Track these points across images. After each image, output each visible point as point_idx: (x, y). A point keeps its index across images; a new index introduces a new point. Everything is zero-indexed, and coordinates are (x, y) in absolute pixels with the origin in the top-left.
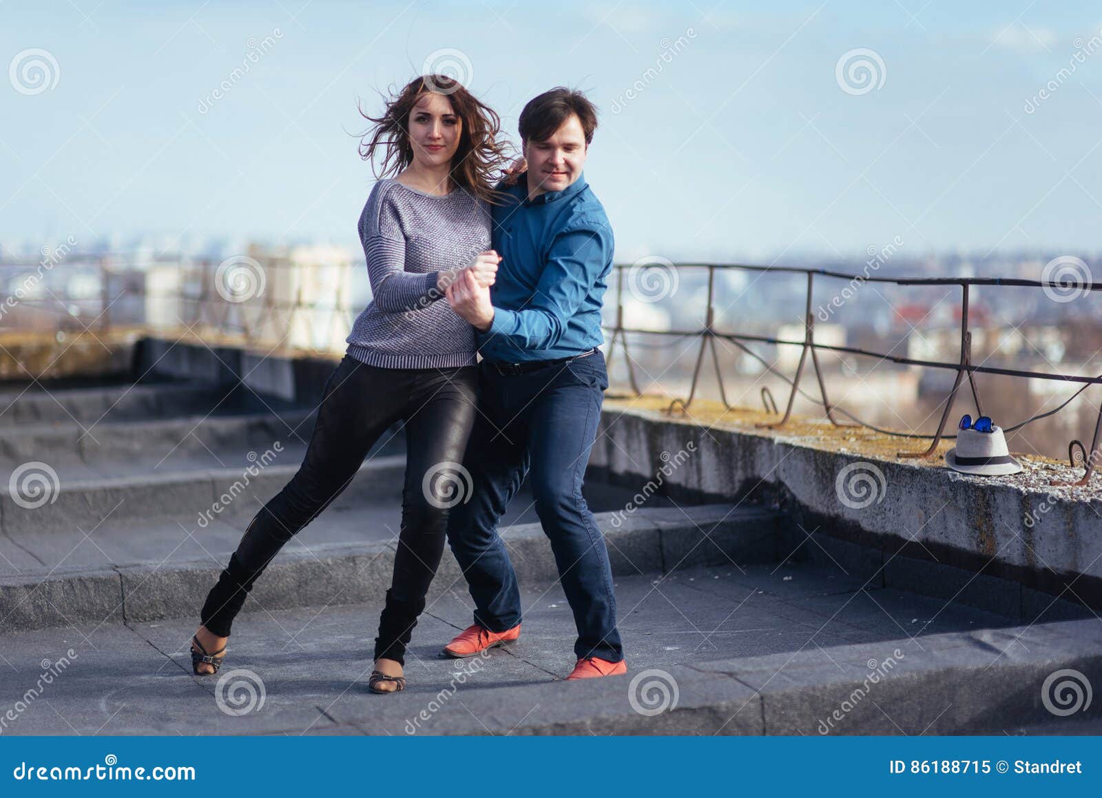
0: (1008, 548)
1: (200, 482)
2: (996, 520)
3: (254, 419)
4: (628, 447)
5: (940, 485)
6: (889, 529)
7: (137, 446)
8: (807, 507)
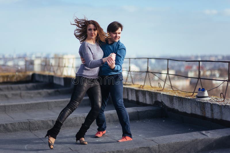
0: (208, 115)
1: (45, 103)
2: (206, 109)
3: (56, 90)
4: (132, 95)
5: (194, 102)
6: (184, 111)
7: (32, 95)
8: (168, 107)
